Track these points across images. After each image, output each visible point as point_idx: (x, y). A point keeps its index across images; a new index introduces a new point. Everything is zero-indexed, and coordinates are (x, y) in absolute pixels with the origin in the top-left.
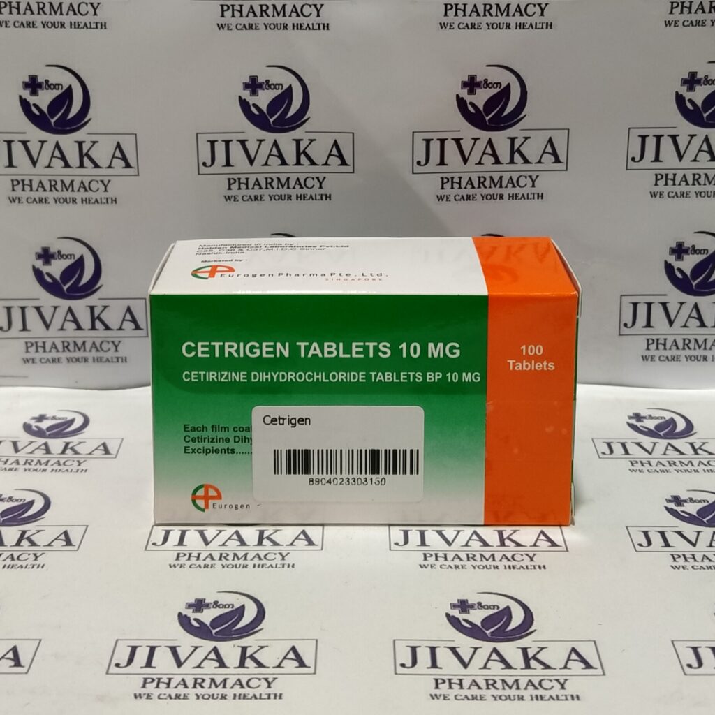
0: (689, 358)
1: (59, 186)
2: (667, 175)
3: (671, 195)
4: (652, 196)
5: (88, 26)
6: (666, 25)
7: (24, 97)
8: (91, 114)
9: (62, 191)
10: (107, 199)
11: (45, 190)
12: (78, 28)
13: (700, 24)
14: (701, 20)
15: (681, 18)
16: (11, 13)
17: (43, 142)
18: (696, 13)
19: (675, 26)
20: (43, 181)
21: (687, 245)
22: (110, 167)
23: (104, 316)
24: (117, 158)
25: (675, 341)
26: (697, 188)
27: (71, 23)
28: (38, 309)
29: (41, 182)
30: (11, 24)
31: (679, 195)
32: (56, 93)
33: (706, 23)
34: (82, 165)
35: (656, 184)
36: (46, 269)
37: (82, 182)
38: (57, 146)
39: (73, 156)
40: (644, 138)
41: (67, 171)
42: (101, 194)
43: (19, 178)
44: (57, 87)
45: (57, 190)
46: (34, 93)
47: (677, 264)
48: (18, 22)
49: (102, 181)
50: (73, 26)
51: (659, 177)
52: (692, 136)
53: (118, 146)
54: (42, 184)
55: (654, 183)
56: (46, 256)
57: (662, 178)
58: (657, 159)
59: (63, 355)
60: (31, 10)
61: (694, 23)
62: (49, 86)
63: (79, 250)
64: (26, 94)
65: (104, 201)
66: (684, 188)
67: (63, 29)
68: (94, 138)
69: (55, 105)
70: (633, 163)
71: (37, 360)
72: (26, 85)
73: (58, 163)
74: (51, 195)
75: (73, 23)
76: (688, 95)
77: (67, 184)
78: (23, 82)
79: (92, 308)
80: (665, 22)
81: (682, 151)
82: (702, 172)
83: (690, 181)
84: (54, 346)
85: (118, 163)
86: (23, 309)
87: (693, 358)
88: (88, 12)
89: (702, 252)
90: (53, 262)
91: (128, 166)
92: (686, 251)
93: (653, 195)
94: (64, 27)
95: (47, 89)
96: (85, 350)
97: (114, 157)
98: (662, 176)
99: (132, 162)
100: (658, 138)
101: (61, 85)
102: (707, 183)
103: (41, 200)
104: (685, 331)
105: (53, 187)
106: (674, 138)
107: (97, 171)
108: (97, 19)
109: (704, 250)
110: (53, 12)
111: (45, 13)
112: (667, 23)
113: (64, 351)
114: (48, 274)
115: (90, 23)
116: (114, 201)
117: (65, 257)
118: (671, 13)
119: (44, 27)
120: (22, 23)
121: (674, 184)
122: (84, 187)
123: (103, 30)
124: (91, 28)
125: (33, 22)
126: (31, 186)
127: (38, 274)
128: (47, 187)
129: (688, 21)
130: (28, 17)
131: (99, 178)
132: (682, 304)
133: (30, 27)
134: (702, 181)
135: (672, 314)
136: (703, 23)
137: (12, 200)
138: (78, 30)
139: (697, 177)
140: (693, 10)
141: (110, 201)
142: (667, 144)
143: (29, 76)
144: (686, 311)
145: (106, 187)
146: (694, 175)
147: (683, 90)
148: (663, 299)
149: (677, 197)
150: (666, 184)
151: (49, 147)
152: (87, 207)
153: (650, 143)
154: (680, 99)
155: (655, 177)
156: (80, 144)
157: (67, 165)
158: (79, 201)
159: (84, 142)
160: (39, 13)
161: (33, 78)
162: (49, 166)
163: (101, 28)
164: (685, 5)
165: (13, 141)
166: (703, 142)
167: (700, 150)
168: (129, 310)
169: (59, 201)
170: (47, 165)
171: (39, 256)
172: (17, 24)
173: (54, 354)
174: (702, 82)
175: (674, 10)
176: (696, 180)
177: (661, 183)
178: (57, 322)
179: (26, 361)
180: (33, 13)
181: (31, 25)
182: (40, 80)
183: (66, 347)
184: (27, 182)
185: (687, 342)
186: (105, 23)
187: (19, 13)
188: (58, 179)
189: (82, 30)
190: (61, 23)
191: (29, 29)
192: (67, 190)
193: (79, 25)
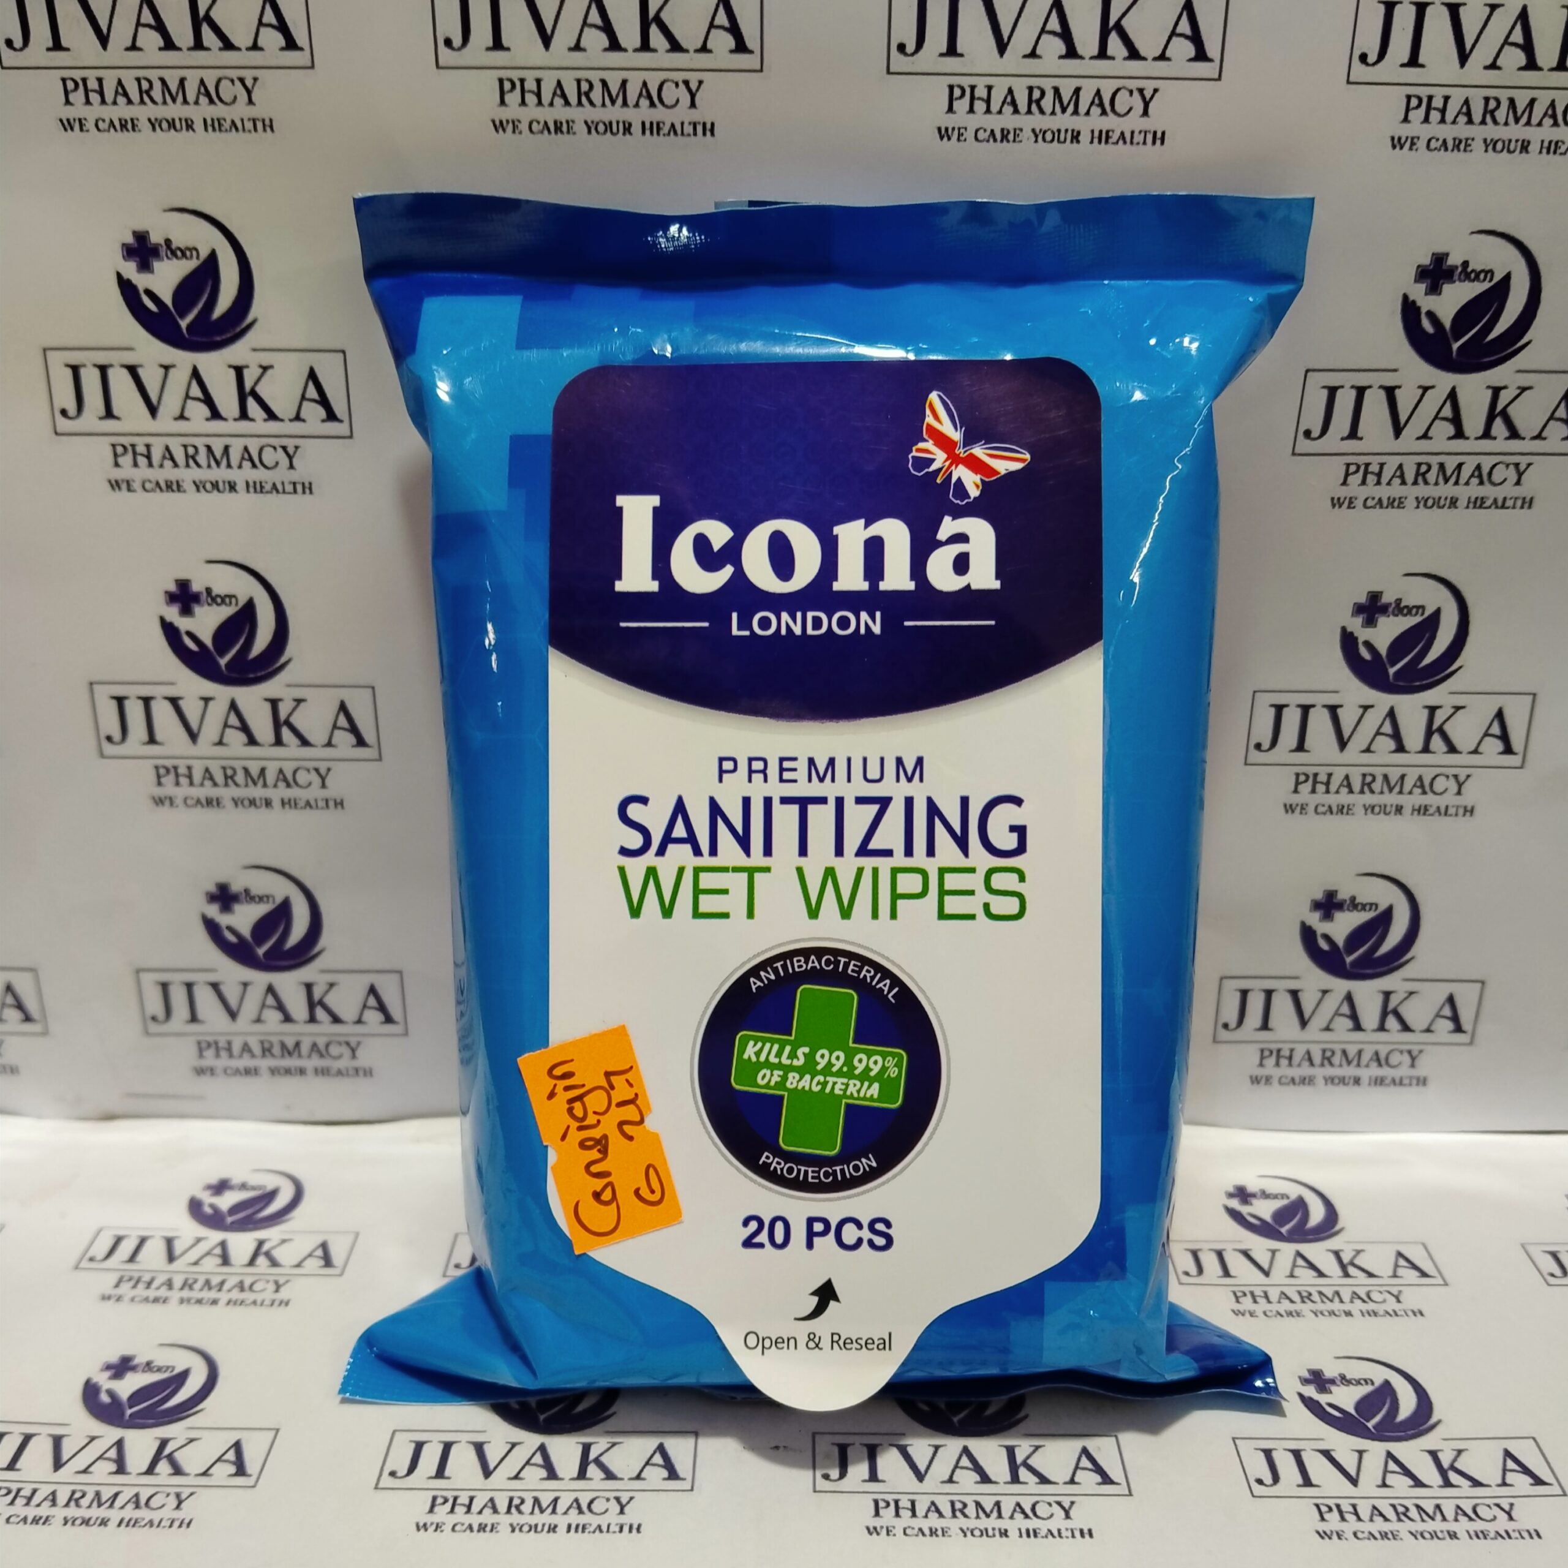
0: (1330, 1080)
1: (240, 777)
2: (1316, 775)
3: (1321, 809)
4: (1287, 811)
5: (280, 487)
6: (1334, 506)
7: (168, 619)
8: (291, 650)
9: (247, 785)
10: (327, 801)
11: (215, 784)
12: (261, 492)
13: (1396, 504)
14: (1397, 496)
15: (1362, 493)
16: (136, 465)
17: (207, 700)
18: (1389, 484)
19: (1349, 507)
20: (211, 770)
21: (1343, 895)
22: (329, 744)
23: (331, 1000)
24: (340, 728)
25: (1308, 1053)
26: (1368, 799)
27: (247, 483)
28: (215, 986)
29: (207, 770)
30: (136, 485)
31: (1335, 809)
32: (224, 613)
33: (1407, 503)
34: (279, 742)
35: (1296, 791)
36: (224, 920)
37: (281, 771)
38: (233, 706)
39: (262, 725)
40: (1279, 709)
41: (253, 751)
42: (315, 793)
43: (169, 763)
44: (227, 600)
45: (236, 785)
46: (186, 611)
47: (1322, 927)
48: (150, 481)
49: (317, 770)
50: (252, 489)
51: (1302, 778)
52: (1366, 708)
53: (343, 708)
54: (210, 773)
55: (1293, 788)
56: (224, 897)
57: (1306, 781)
58: (1300, 747)
59: (265, 1064)
60: (172, 459)
61: (1385, 503)
62: (214, 599)
63: (281, 889)
64: (172, 614)
65: (321, 804)
66: (1344, 798)
67: (233, 494)
68: (299, 693)
69: (227, 633)
70: (1257, 753)
71: (219, 1071)
72: (172, 598)
73: (236, 738)
74: (226, 793)
75: (251, 484)
76: (1363, 634)
77: (255, 776)
78: (166, 592)
79: (309, 987)
80: (1333, 499)
81: (1346, 735)
82: (1379, 772)
83: (1357, 785)
84: (246, 1048)
85: (344, 739)
86: (189, 986)
87: (1336, 1081)
88: (277, 463)
89: (1368, 908)
90: (237, 907)
91: (361, 742)
92: (1340, 906)
93: (1289, 808)
94: (235, 491)
95: (209, 604)
96: (300, 1056)
97: (335, 727)
98: (1307, 776)
99: (369, 736)
100: (1306, 709)
101: (234, 596)
102: (1386, 789)
103: (209, 802)
104: (1327, 1036)
105: (229, 779)
106: (1333, 710)
107: (306, 752)
108: (294, 476)
109: (1371, 904)
110: (213, 463)
111: (198, 465)
112: (1335, 501)
113: (264, 1055)
114: (230, 929)
115: (283, 483)
116: (340, 804)
117: (257, 899)
118: (1344, 483)
119: (198, 490)
120: (158, 484)
121: (1328, 792)
122: (285, 780)
123: (308, 496)
124: (284, 492)
125: (178, 482)
126: (190, 777)
127: (212, 929)
128: (219, 778)
129: (1373, 499)
130: (168, 473)
131: (311, 765)
132: (1325, 992)
133: (173, 491)
134: (1377, 786)
135: (1307, 1009)
136: (1401, 503)
137: (159, 801)
138: (261, 495)
139: (1369, 779)
140: (1385, 479)
141: (331, 804)
142: (1320, 721)
143: (177, 581)
144: (1332, 1003)
145: (323, 779)
146: (1364, 775)
147: (1355, 625)
148: (1293, 985)
149: (1331, 813)
150: (1313, 791)
151: (218, 711)
152: (291, 814)
153: (1291, 720)
154: (1348, 641)
155: (1294, 777)
156: (274, 703)
157: (252, 741)
158: (276, 803)
159: (280, 700)
160: (188, 465)
161: (183, 585)
162: (220, 743)
163: (304, 492)
164: (1371, 469)
165: (151, 698)
166: (1385, 719)
167: (1378, 733)
168: (373, 990)
169: (242, 802)
170: (217, 740)
171: (212, 898)
172: (148, 486)
173: (246, 1062)
174: (1390, 609)
175: (1350, 479)
176: (1367, 785)
177: (1305, 788)
178: (249, 1008)
179: (200, 1071)
180: (176, 465)
181: (175, 487)
182: (196, 587)
183: (267, 1051)
184: (182, 770)
185: (1328, 1054)
186: (310, 484)
187: (150, 465)
188: (238, 765)
189: (269, 495)
190: (229, 483)
191: (170, 495)
192: (255, 783)
193: (262, 487)
